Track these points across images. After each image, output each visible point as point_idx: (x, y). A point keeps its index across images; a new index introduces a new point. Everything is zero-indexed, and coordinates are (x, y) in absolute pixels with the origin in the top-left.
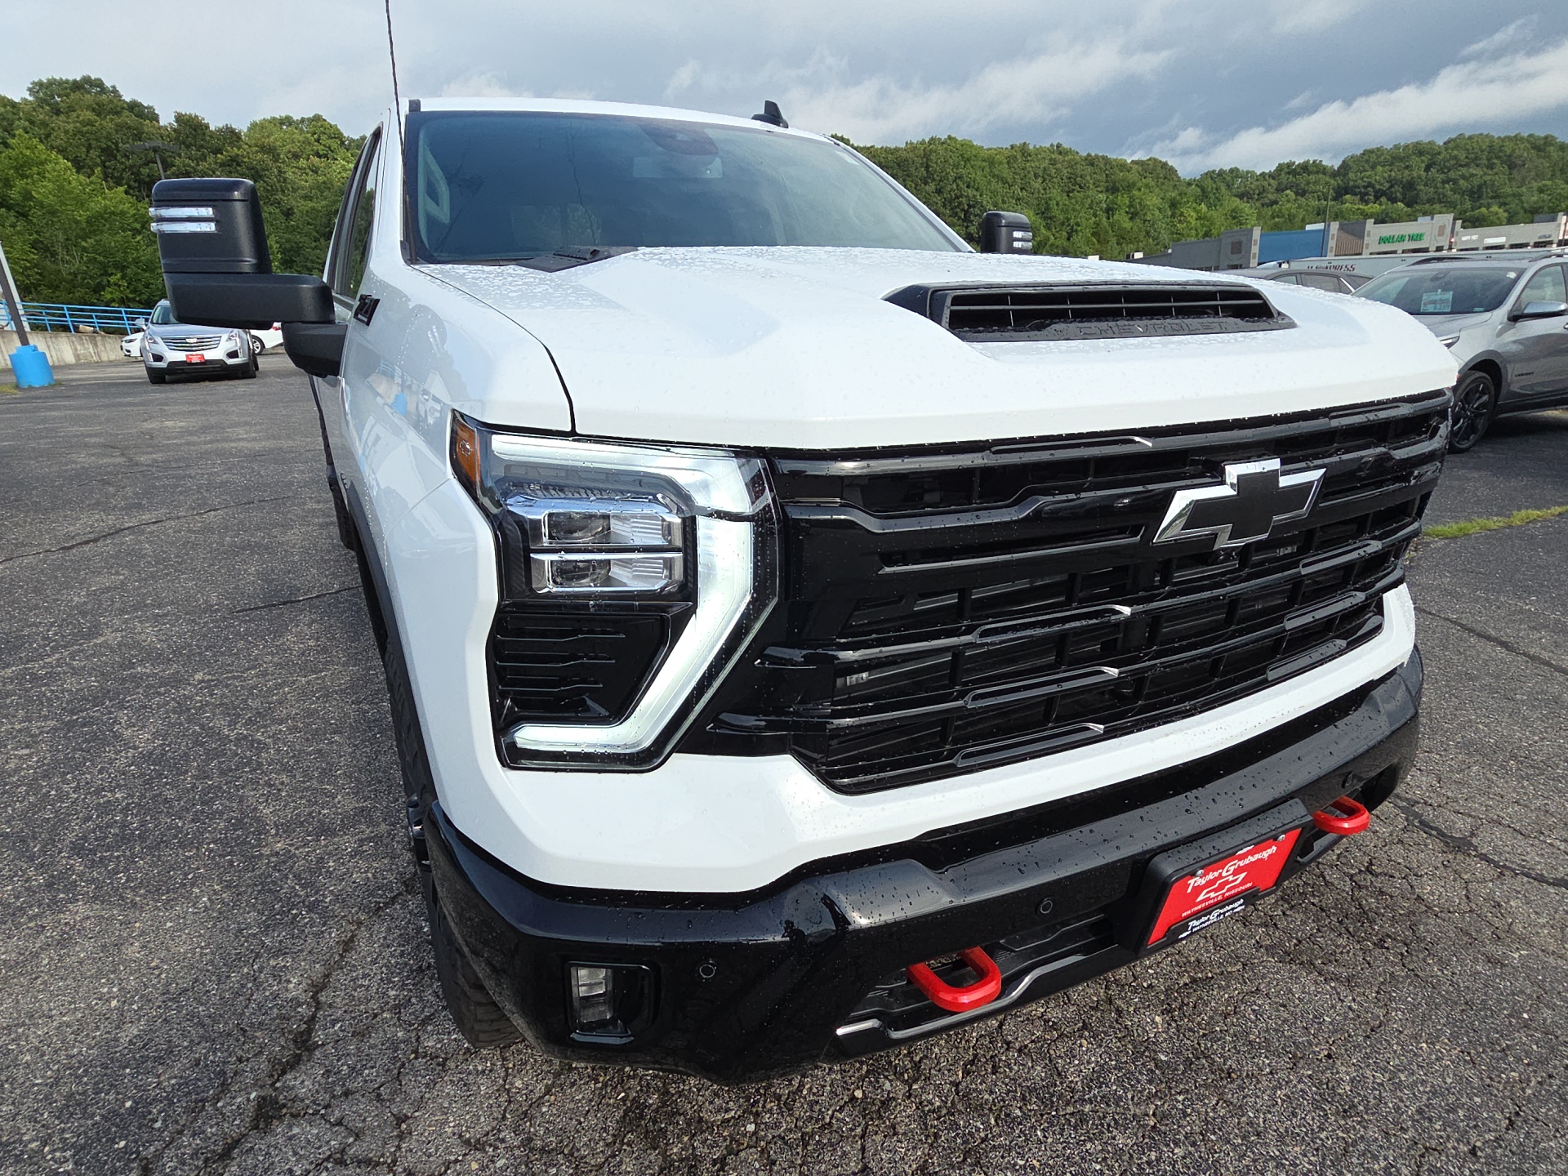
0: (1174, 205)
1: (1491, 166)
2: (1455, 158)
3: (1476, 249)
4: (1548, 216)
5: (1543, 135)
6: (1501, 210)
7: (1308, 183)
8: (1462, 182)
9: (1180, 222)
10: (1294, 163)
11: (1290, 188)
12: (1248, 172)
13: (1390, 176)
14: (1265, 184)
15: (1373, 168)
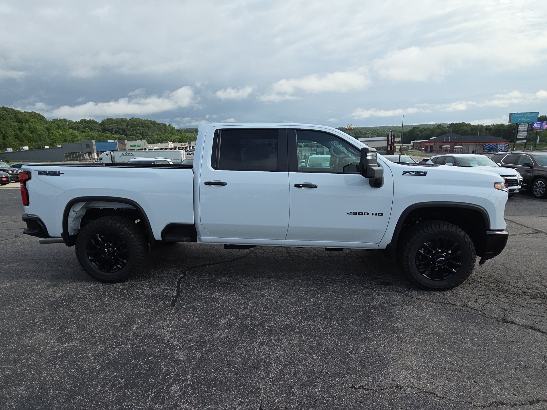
0: (48, 129)
1: (143, 127)
2: (134, 124)
3: (152, 150)
4: (165, 142)
5: (153, 120)
6: (150, 139)
7: (93, 127)
8: (137, 131)
9: (52, 135)
10: (86, 120)
11: (87, 127)
12: (70, 121)
13: (117, 127)
14: (79, 125)
15: (112, 124)
